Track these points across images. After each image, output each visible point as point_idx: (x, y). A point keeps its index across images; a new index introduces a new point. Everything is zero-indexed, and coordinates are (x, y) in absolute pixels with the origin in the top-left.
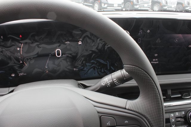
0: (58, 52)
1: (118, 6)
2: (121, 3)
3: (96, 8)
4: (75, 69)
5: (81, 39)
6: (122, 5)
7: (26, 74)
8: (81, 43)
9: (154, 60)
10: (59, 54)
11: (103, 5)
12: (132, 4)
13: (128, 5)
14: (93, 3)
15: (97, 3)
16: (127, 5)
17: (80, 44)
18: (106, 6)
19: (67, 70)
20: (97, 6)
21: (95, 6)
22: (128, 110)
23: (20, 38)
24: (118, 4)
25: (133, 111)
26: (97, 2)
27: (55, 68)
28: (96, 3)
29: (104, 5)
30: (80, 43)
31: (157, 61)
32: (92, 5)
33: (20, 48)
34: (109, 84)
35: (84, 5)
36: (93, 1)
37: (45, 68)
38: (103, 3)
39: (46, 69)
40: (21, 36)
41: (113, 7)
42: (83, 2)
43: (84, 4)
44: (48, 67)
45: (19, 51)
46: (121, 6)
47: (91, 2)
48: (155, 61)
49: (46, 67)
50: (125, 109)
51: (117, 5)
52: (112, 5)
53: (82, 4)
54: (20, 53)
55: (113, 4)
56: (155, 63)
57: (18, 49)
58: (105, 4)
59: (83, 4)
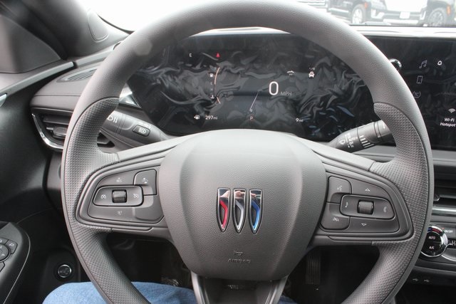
0: (274, 86)
1: (411, 18)
2: (419, 11)
3: (357, 19)
4: (297, 120)
5: (314, 69)
6: (421, 15)
7: (216, 118)
8: (313, 76)
9: (446, 120)
10: (274, 91)
11: (373, 13)
12: (449, 12)
13: (438, 15)
14: (351, 9)
15: (360, 9)
16: (435, 15)
17: (311, 77)
18: (381, 15)
19: (286, 120)
20: (358, 16)
21: (354, 15)
22: (373, 173)
23: (216, 58)
24: (411, 13)
25: (380, 176)
26: (360, 5)
27: (265, 114)
28: (358, 8)
29: (377, 14)
30: (311, 75)
31: (452, 123)
32: (347, 12)
33: (214, 73)
34: (351, 143)
35: (328, 11)
36: (352, 4)
37: (248, 111)
38: (374, 9)
39: (251, 113)
40: (218, 55)
41: (398, 18)
42: (327, 6)
43: (330, 9)
44: (254, 111)
45: (213, 79)
46: (418, 18)
47: (345, 6)
48: (449, 122)
49: (251, 110)
50: (369, 171)
51: (408, 16)
52: (396, 15)
53: (325, 10)
54: (213, 83)
55: (399, 13)
56: (449, 125)
57: (211, 75)
58: (378, 11)
59: (327, 9)
